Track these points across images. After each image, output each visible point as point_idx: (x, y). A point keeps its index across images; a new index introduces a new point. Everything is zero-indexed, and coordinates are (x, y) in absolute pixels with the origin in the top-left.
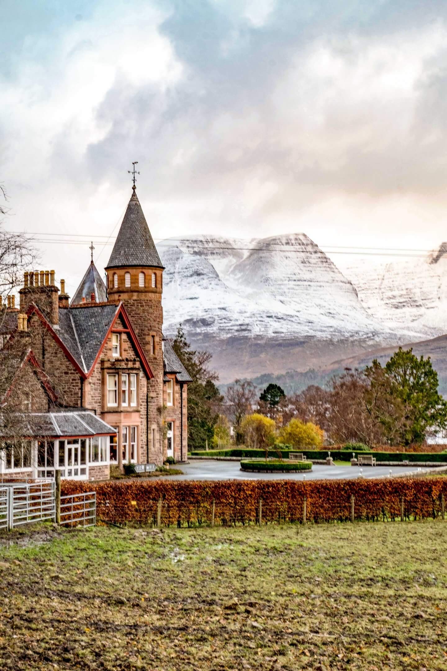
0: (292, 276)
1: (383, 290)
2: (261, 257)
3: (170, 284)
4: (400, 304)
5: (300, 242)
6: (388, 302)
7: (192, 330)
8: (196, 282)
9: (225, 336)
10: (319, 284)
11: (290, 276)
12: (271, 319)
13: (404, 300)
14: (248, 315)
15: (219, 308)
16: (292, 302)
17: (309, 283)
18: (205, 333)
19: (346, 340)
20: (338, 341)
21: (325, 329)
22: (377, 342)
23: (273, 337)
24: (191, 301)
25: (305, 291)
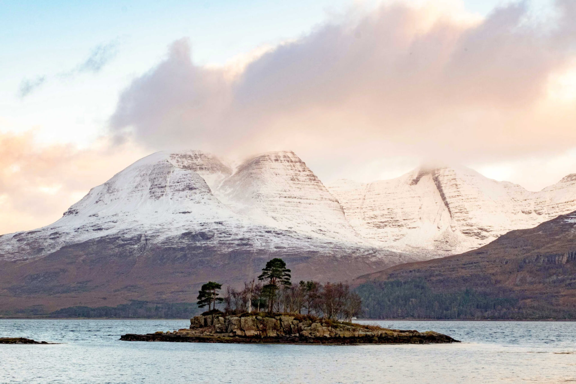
0: (282, 192)
1: (364, 210)
2: (251, 173)
3: (161, 198)
4: (382, 224)
5: (288, 159)
6: (369, 221)
7: (191, 244)
8: (188, 197)
9: (226, 250)
10: (308, 201)
11: (281, 193)
12: (270, 234)
13: (386, 220)
14: (245, 229)
15: (215, 223)
16: (284, 218)
17: (299, 200)
18: (205, 246)
19: (349, 257)
20: (341, 258)
21: (325, 245)
22: (379, 259)
23: (276, 252)
24: (184, 214)
25: (296, 208)
